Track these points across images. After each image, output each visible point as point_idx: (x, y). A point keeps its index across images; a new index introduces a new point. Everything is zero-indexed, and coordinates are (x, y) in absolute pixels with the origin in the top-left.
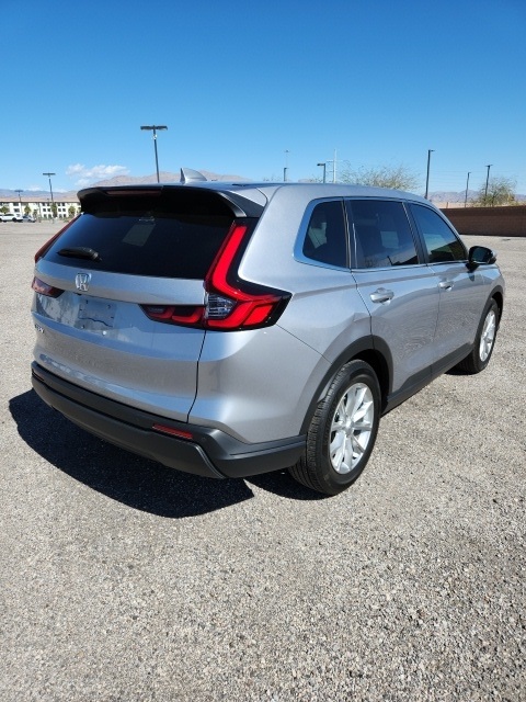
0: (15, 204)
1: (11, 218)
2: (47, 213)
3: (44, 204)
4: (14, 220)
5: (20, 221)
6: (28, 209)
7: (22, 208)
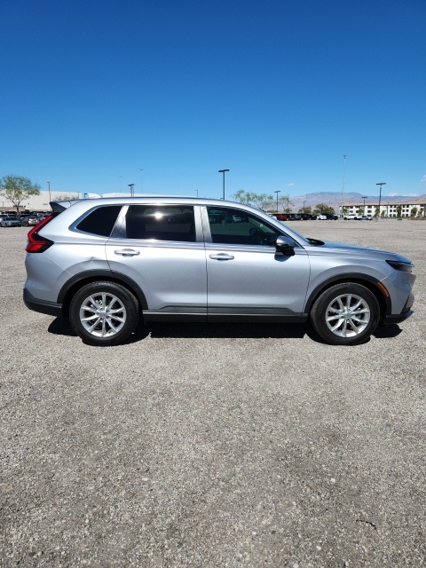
0: (370, 207)
1: (353, 217)
2: (393, 213)
3: (391, 206)
4: (356, 219)
5: (359, 219)
6: (378, 211)
7: (373, 209)
